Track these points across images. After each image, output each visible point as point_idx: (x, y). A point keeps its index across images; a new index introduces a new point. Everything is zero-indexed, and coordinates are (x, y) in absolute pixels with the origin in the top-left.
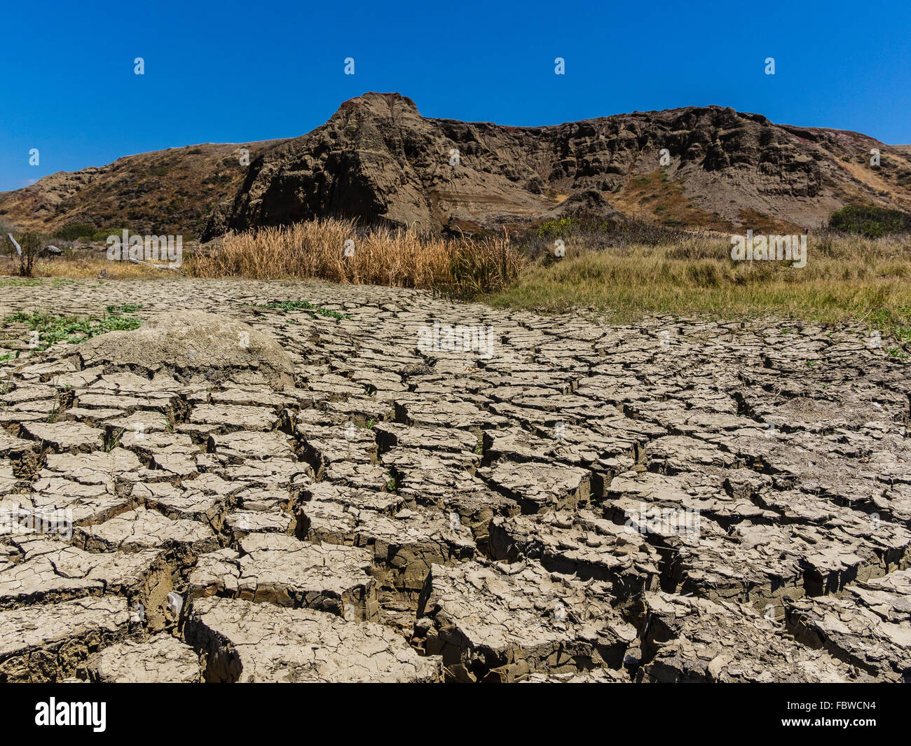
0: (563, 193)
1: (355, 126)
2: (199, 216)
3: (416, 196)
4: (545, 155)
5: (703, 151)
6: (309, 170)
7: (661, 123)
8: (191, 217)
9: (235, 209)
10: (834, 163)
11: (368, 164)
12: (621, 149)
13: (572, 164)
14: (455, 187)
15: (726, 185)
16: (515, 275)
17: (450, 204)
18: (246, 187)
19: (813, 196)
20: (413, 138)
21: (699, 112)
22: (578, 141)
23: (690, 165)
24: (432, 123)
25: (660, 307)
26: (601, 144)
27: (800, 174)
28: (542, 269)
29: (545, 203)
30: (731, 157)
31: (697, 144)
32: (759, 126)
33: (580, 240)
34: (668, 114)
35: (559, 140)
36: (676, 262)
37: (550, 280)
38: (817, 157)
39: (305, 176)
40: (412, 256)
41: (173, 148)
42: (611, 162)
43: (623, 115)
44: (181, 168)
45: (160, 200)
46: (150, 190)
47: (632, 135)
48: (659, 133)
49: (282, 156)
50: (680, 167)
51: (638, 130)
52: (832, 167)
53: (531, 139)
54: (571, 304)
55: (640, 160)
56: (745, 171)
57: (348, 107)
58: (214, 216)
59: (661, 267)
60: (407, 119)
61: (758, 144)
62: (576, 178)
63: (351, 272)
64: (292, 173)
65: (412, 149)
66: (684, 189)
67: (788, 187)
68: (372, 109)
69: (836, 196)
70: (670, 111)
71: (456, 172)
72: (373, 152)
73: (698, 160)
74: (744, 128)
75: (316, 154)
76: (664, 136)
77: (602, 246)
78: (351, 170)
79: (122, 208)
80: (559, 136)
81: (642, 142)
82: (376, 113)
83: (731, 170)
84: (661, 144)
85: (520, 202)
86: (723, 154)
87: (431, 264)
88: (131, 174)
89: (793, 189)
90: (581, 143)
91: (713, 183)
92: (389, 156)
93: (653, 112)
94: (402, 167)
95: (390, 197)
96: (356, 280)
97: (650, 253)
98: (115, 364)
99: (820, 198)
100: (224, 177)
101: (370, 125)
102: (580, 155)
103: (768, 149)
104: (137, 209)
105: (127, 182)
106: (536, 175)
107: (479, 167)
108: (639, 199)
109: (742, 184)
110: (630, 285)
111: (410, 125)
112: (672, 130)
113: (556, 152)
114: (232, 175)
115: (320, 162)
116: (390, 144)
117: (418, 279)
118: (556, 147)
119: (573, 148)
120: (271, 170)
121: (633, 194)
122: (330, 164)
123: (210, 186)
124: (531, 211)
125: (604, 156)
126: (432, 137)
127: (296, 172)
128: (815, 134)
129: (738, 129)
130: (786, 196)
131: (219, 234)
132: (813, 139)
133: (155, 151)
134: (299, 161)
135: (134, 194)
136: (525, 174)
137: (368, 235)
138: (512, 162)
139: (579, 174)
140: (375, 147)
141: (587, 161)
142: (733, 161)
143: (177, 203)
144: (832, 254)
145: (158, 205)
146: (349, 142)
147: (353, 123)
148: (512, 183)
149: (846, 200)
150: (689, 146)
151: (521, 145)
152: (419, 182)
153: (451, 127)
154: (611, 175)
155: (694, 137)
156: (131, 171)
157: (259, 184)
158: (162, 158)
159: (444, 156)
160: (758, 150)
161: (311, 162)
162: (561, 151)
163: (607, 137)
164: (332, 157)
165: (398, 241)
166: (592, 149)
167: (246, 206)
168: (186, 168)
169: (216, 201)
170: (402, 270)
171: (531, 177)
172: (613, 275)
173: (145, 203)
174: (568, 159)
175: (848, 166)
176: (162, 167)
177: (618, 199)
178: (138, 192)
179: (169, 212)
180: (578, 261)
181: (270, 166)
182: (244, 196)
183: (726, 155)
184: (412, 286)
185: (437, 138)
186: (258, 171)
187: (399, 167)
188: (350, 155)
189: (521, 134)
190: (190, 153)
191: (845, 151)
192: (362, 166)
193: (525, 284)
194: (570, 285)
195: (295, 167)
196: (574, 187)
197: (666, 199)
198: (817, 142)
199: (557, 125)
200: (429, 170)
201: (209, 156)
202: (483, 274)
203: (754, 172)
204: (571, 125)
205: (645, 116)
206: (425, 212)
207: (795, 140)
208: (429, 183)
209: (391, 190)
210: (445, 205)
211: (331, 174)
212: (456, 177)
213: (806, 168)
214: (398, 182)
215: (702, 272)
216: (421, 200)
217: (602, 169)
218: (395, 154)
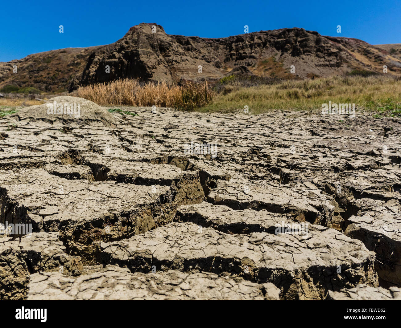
0: (230, 67)
1: (136, 38)
2: (66, 81)
3: (165, 70)
4: (222, 51)
5: (291, 48)
6: (116, 58)
7: (273, 36)
8: (63, 82)
9: (83, 77)
10: (348, 52)
11: (143, 56)
12: (256, 48)
13: (234, 55)
14: (183, 65)
15: (301, 63)
16: (211, 99)
17: (181, 73)
18: (88, 67)
19: (338, 67)
20: (163, 44)
21: (289, 31)
22: (236, 44)
23: (286, 54)
24: (171, 37)
25: (275, 107)
26: (246, 45)
27: (333, 57)
28: (223, 96)
29: (223, 72)
30: (303, 50)
31: (288, 45)
32: (315, 36)
33: (239, 84)
34: (275, 32)
35: (228, 44)
36: (281, 90)
37: (226, 101)
38: (340, 50)
39: (114, 62)
40: (164, 93)
41: (53, 50)
42: (251, 53)
43: (256, 32)
44: (57, 59)
45: (48, 74)
46: (43, 70)
47: (260, 41)
48: (272, 40)
49: (104, 53)
50: (281, 55)
51: (263, 39)
52: (347, 54)
53: (216, 44)
54: (236, 108)
55: (264, 52)
56: (309, 57)
57: (133, 30)
58: (73, 81)
59: (275, 93)
60: (160, 35)
61: (315, 44)
62: (236, 61)
63: (137, 101)
64: (108, 60)
65: (163, 48)
66: (283, 65)
67: (328, 63)
68: (144, 31)
69: (348, 67)
70: (276, 30)
71: (183, 59)
72: (145, 50)
73: (289, 52)
74: (309, 37)
75: (119, 51)
76: (274, 41)
77: (248, 86)
78: (135, 58)
79: (30, 78)
80: (228, 42)
81: (265, 44)
82: (146, 32)
83: (303, 56)
84: (273, 45)
85: (211, 72)
86: (300, 49)
87: (173, 96)
88: (34, 63)
89: (330, 64)
90: (238, 45)
91: (295, 62)
92: (152, 52)
93: (269, 31)
94: (158, 57)
95: (153, 70)
96: (140, 104)
97: (270, 88)
98: (35, 118)
99: (341, 68)
100: (77, 63)
101: (143, 38)
102: (237, 50)
103: (319, 46)
104: (38, 78)
105: (32, 66)
106: (218, 60)
107: (193, 56)
108: (264, 70)
109: (308, 62)
110: (261, 100)
111: (161, 37)
112: (277, 39)
113: (227, 49)
114: (81, 62)
115: (121, 55)
116: (153, 47)
117: (168, 103)
118: (226, 47)
119: (234, 48)
120: (99, 59)
121: (261, 67)
122: (125, 56)
123: (71, 67)
124: (216, 75)
125: (248, 51)
126: (171, 43)
127: (110, 60)
128: (339, 40)
129: (306, 38)
130: (327, 67)
131: (76, 89)
132: (339, 42)
133: (44, 52)
134: (111, 55)
135: (36, 72)
136: (213, 59)
137: (145, 85)
138: (207, 54)
139: (237, 59)
140: (146, 48)
141: (240, 53)
142: (304, 52)
143: (56, 75)
144: (348, 84)
145: (47, 76)
146: (134, 46)
147: (135, 37)
148: (207, 63)
149: (353, 69)
150: (285, 45)
151: (211, 46)
152: (166, 63)
153: (180, 39)
154: (251, 59)
155: (288, 42)
156: (34, 61)
157: (93, 65)
158: (48, 55)
159: (177, 52)
160: (315, 47)
161: (117, 55)
162: (229, 49)
163: (249, 42)
164: (126, 53)
165: (158, 87)
166: (243, 48)
167: (88, 75)
168: (60, 59)
169: (74, 74)
170: (161, 100)
171: (216, 61)
172: (254, 97)
173: (41, 76)
174: (232, 52)
175: (354, 54)
176: (48, 59)
177: (255, 70)
178: (38, 70)
179: (53, 80)
180: (238, 92)
181: (98, 57)
182: (87, 71)
183: (301, 49)
184: (165, 106)
185: (174, 44)
186: (93, 60)
187: (157, 57)
188: (135, 52)
189: (211, 41)
190: (61, 52)
191: (352, 47)
192: (141, 56)
193: (215, 103)
194: (235, 102)
195: (110, 57)
196: (235, 65)
197: (276, 69)
198: (340, 43)
199: (227, 37)
200: (170, 58)
201: (70, 54)
202: (197, 100)
203: (313, 57)
204: (233, 37)
205: (265, 32)
206: (169, 77)
207: (331, 42)
208: (170, 64)
209: (154, 67)
210: (178, 73)
211: (126, 60)
212: (183, 61)
213: (335, 54)
214: (157, 63)
215: (293, 94)
216: (167, 71)
217: (247, 57)
218: (155, 51)
